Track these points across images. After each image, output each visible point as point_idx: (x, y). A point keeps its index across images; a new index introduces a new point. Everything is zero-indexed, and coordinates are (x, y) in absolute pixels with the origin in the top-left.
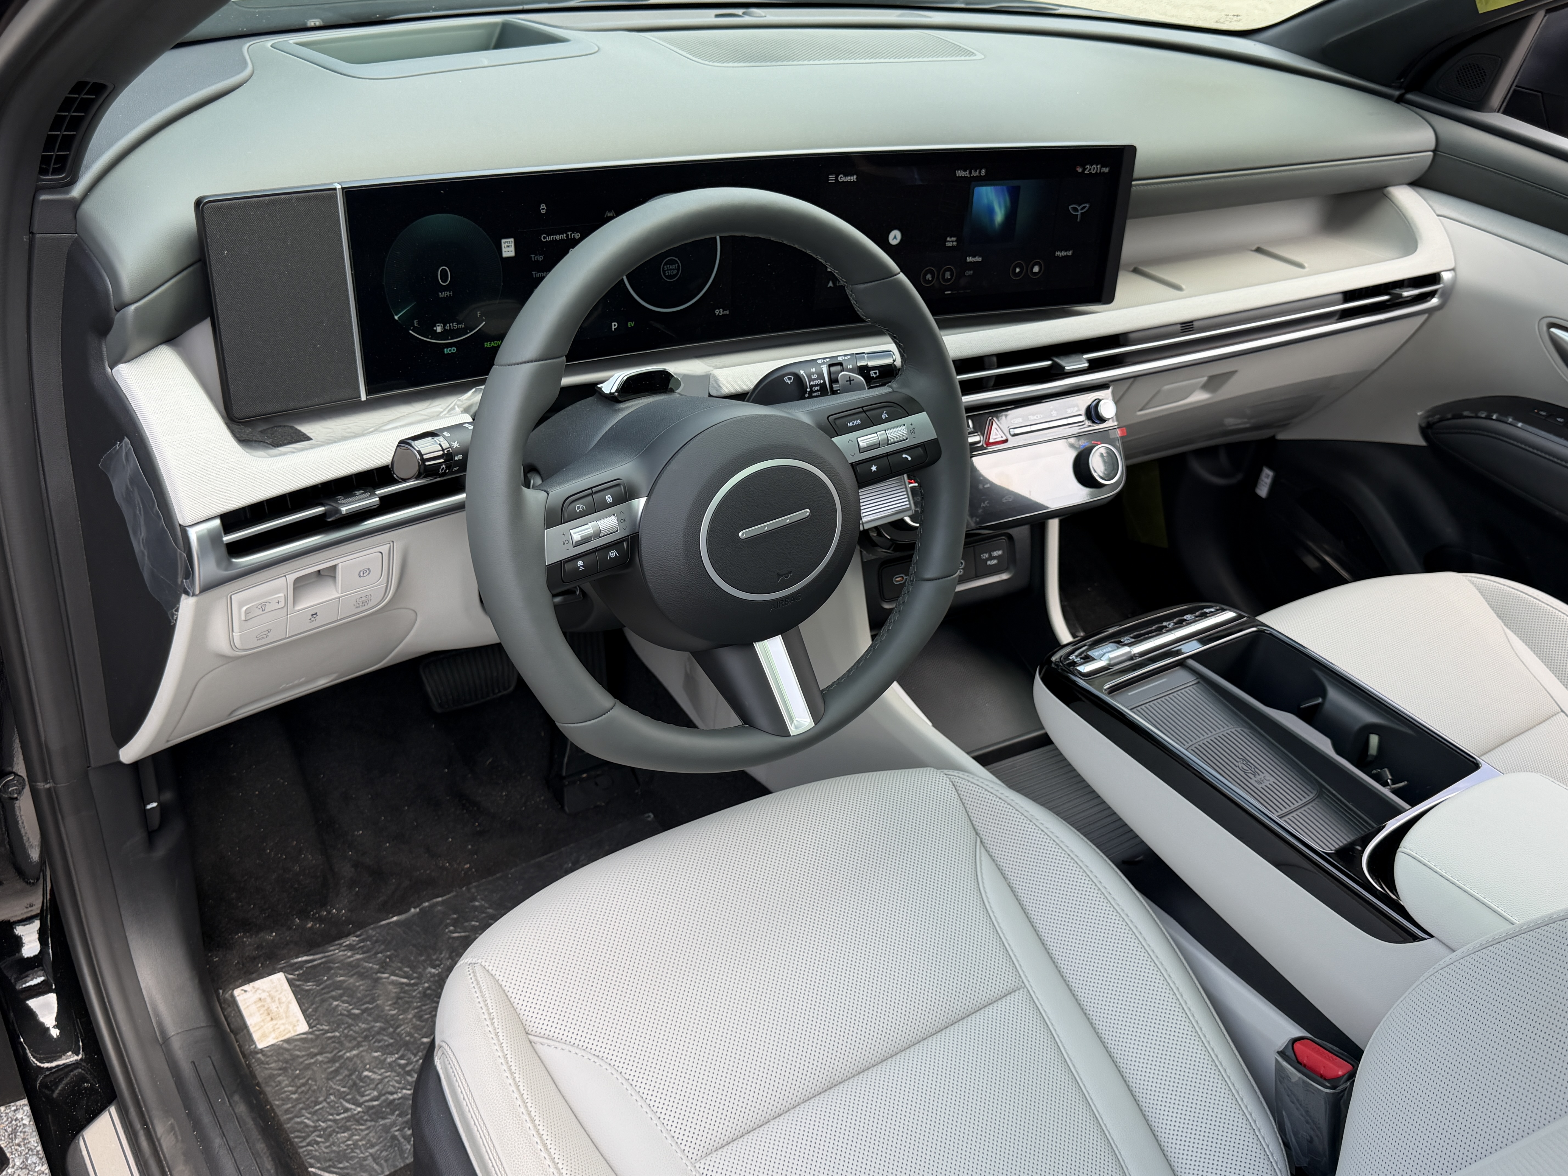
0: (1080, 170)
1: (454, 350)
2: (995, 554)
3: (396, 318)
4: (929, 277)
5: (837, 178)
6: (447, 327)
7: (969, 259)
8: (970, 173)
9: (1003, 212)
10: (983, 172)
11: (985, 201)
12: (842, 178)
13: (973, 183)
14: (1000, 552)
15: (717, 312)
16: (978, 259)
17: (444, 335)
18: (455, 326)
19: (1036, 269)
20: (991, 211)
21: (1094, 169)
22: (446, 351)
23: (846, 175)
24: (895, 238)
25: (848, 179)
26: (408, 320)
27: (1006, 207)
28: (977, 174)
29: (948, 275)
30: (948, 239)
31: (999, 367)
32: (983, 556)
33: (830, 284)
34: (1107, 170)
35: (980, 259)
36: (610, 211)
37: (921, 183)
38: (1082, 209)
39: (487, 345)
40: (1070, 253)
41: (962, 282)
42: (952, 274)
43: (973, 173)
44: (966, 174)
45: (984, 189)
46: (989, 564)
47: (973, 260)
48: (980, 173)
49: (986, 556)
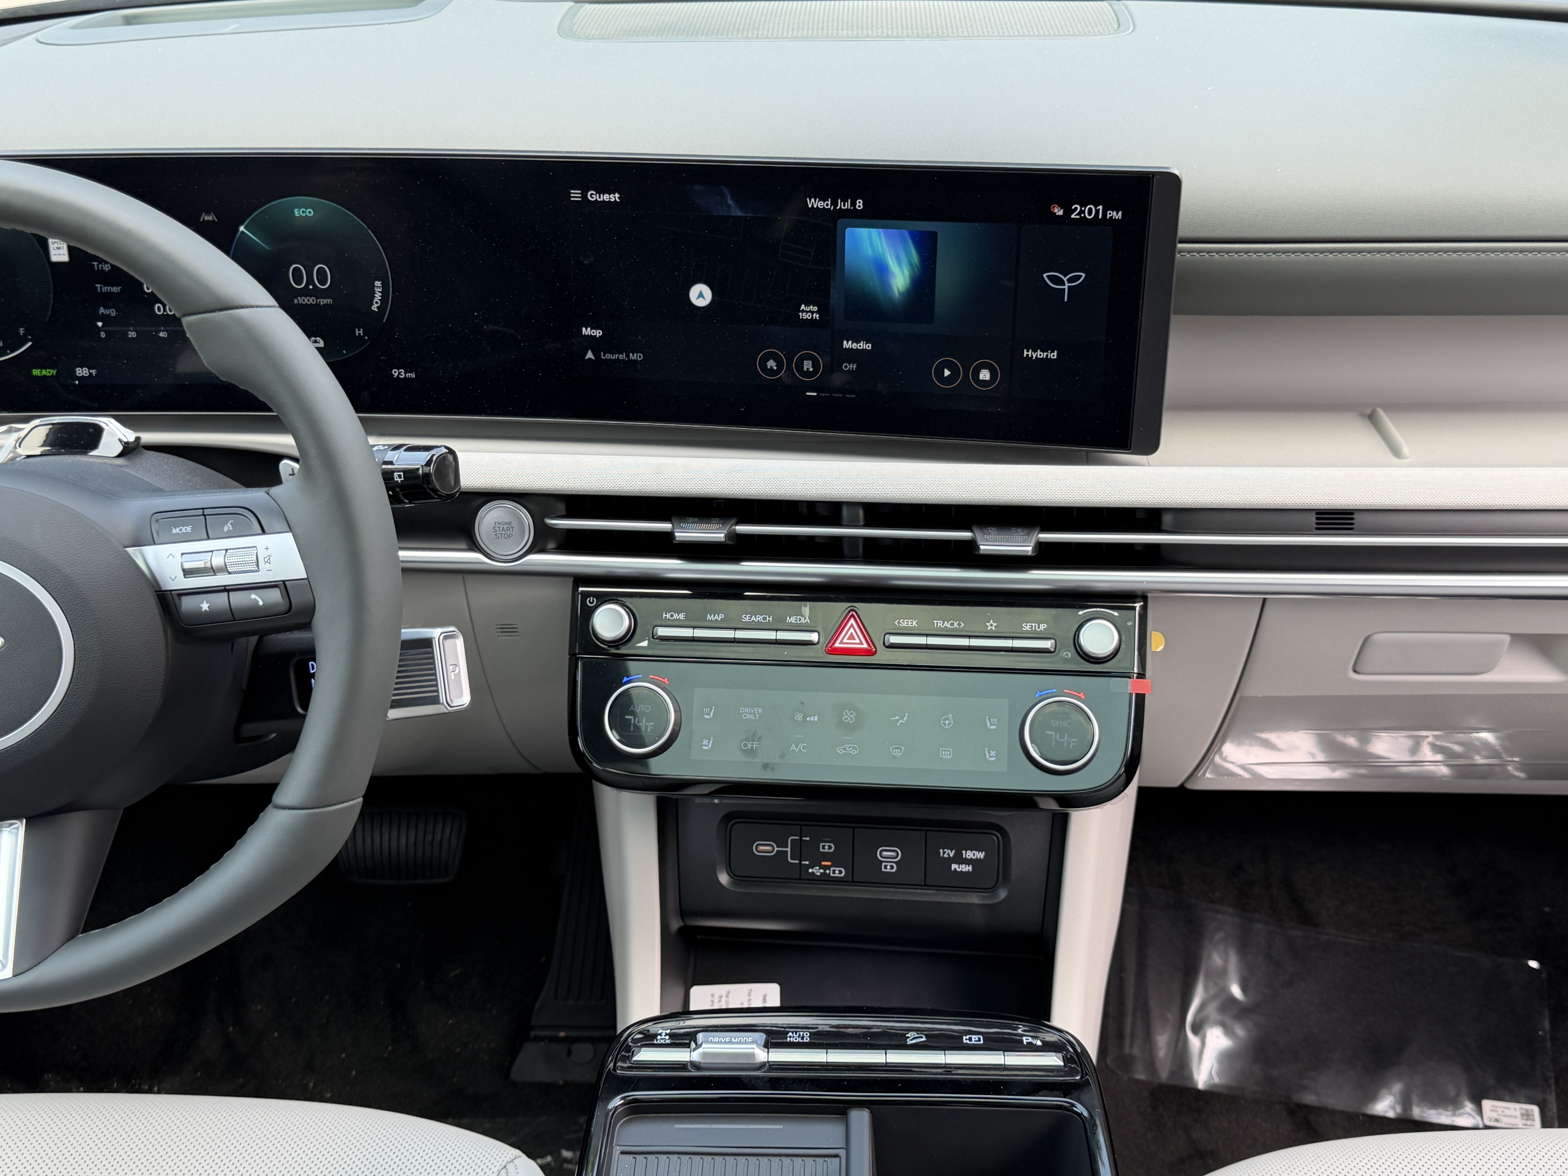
0: (1059, 212)
2: (970, 854)
4: (771, 364)
5: (584, 196)
7: (847, 344)
8: (835, 203)
9: (907, 272)
10: (860, 204)
11: (868, 251)
12: (593, 196)
13: (840, 222)
14: (981, 855)
15: (395, 373)
19: (985, 375)
20: (882, 269)
21: (1091, 211)
23: (600, 192)
24: (701, 295)
25: (606, 197)
27: (911, 264)
28: (848, 205)
29: (808, 365)
30: (803, 307)
31: (867, 525)
32: (944, 853)
33: (590, 355)
34: (1118, 215)
35: (869, 347)
36: (208, 213)
37: (740, 214)
38: (1069, 281)
39: (36, 372)
40: (1054, 355)
41: (837, 380)
42: (816, 365)
43: (840, 205)
44: (827, 204)
45: (864, 232)
46: (955, 869)
47: (855, 346)
48: (853, 204)
49: (949, 854)
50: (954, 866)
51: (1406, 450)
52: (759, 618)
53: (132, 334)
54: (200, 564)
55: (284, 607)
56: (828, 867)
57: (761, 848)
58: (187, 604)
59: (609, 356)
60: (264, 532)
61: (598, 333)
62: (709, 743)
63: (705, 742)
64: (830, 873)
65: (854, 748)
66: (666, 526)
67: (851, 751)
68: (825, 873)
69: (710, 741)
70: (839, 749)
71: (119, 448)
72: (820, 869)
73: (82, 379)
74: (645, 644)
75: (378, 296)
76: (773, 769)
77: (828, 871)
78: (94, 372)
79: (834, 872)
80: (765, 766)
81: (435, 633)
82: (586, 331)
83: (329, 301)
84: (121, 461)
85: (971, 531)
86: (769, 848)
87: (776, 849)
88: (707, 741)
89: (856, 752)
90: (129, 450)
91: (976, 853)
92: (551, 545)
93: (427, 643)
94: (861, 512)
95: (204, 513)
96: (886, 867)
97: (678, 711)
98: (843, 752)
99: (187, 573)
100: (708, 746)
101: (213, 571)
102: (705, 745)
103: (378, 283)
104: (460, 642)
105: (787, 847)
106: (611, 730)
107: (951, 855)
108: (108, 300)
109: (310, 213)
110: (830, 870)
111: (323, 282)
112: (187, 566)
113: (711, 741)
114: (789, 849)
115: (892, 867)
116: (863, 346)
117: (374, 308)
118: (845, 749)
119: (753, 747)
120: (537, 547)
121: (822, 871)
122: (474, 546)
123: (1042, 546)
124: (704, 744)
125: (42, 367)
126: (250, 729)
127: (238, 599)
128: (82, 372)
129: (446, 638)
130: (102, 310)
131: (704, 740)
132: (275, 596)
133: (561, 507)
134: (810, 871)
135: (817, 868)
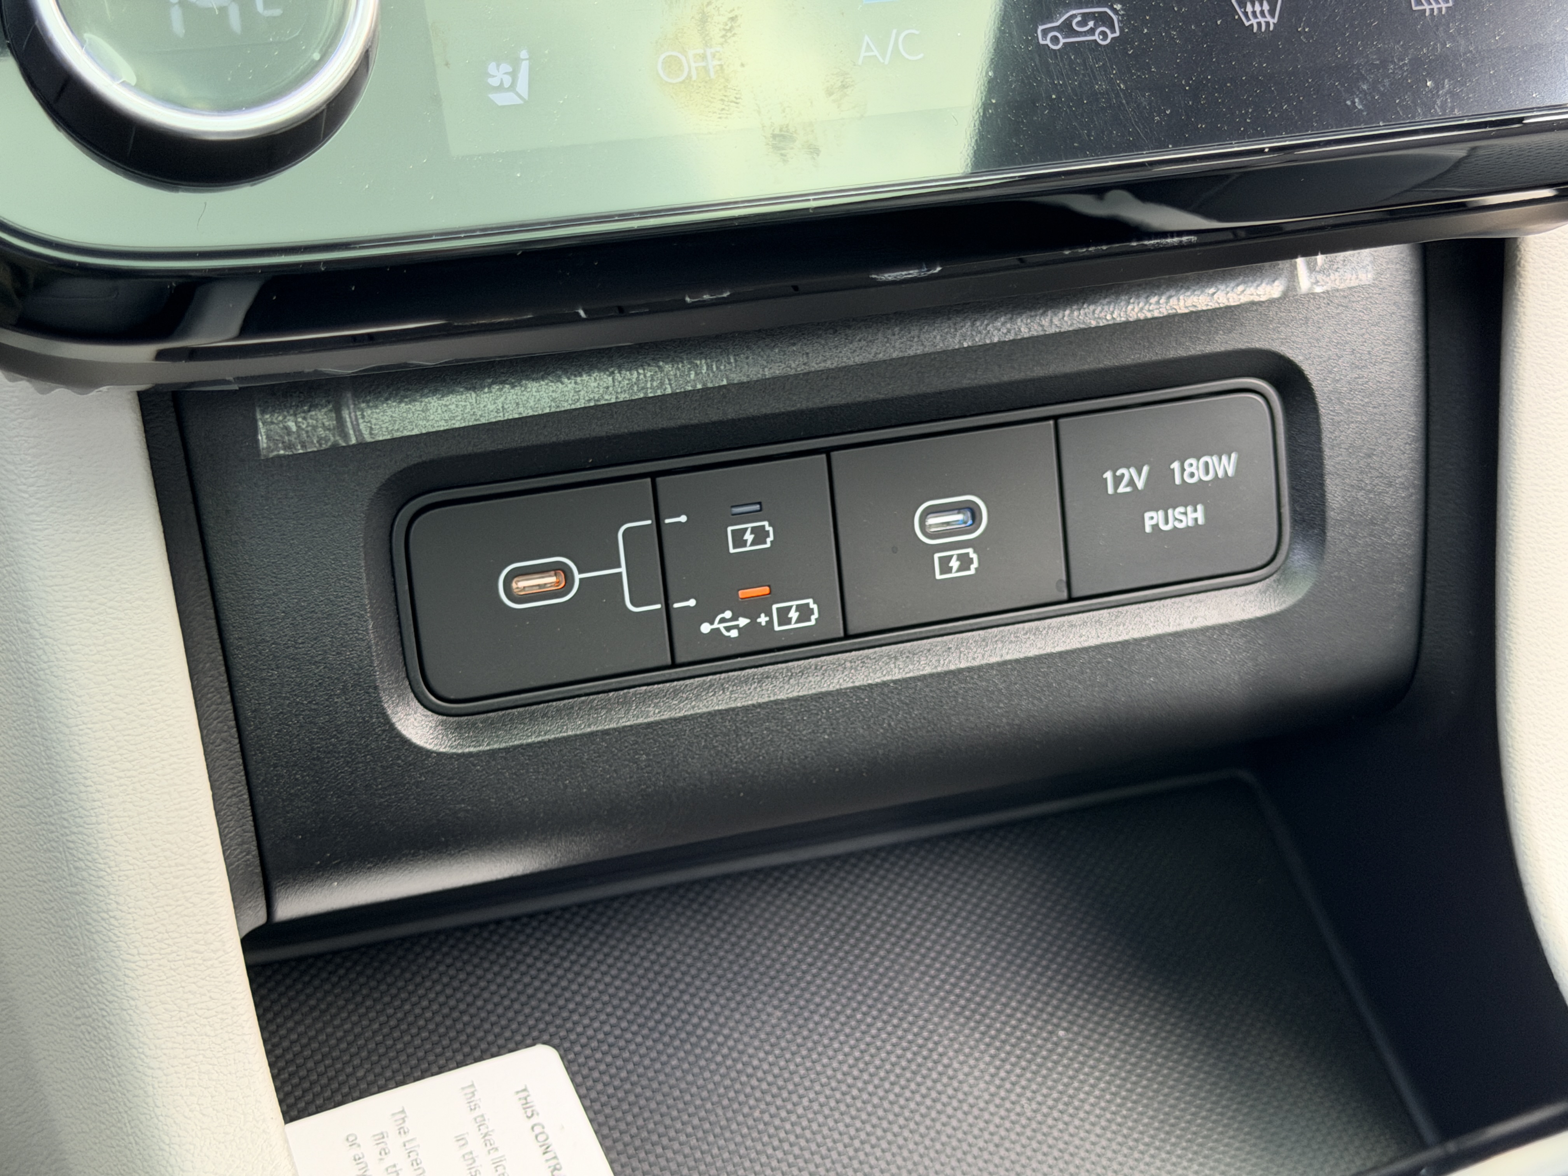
2: (1193, 470)
14: (1225, 466)
32: (1118, 480)
46: (1156, 527)
49: (1131, 483)
50: (1152, 519)
56: (762, 605)
57: (522, 584)
62: (514, 75)
63: (498, 74)
64: (770, 622)
65: (1103, 19)
67: (1092, 31)
68: (754, 624)
69: (516, 63)
70: (1045, 32)
72: (734, 618)
76: (814, 150)
77: (763, 619)
79: (784, 619)
86: (549, 580)
87: (578, 577)
88: (506, 67)
89: (1111, 36)
91: (1212, 460)
96: (945, 567)
98: (1062, 41)
100: (512, 87)
102: (500, 88)
105: (619, 566)
106: (82, 43)
107: (1140, 484)
110: (769, 614)
113: (525, 66)
114: (623, 570)
115: (966, 563)
118: (1067, 28)
119: (706, 69)
121: (743, 622)
124: (494, 82)
131: (492, 68)
134: (706, 628)
135: (728, 614)
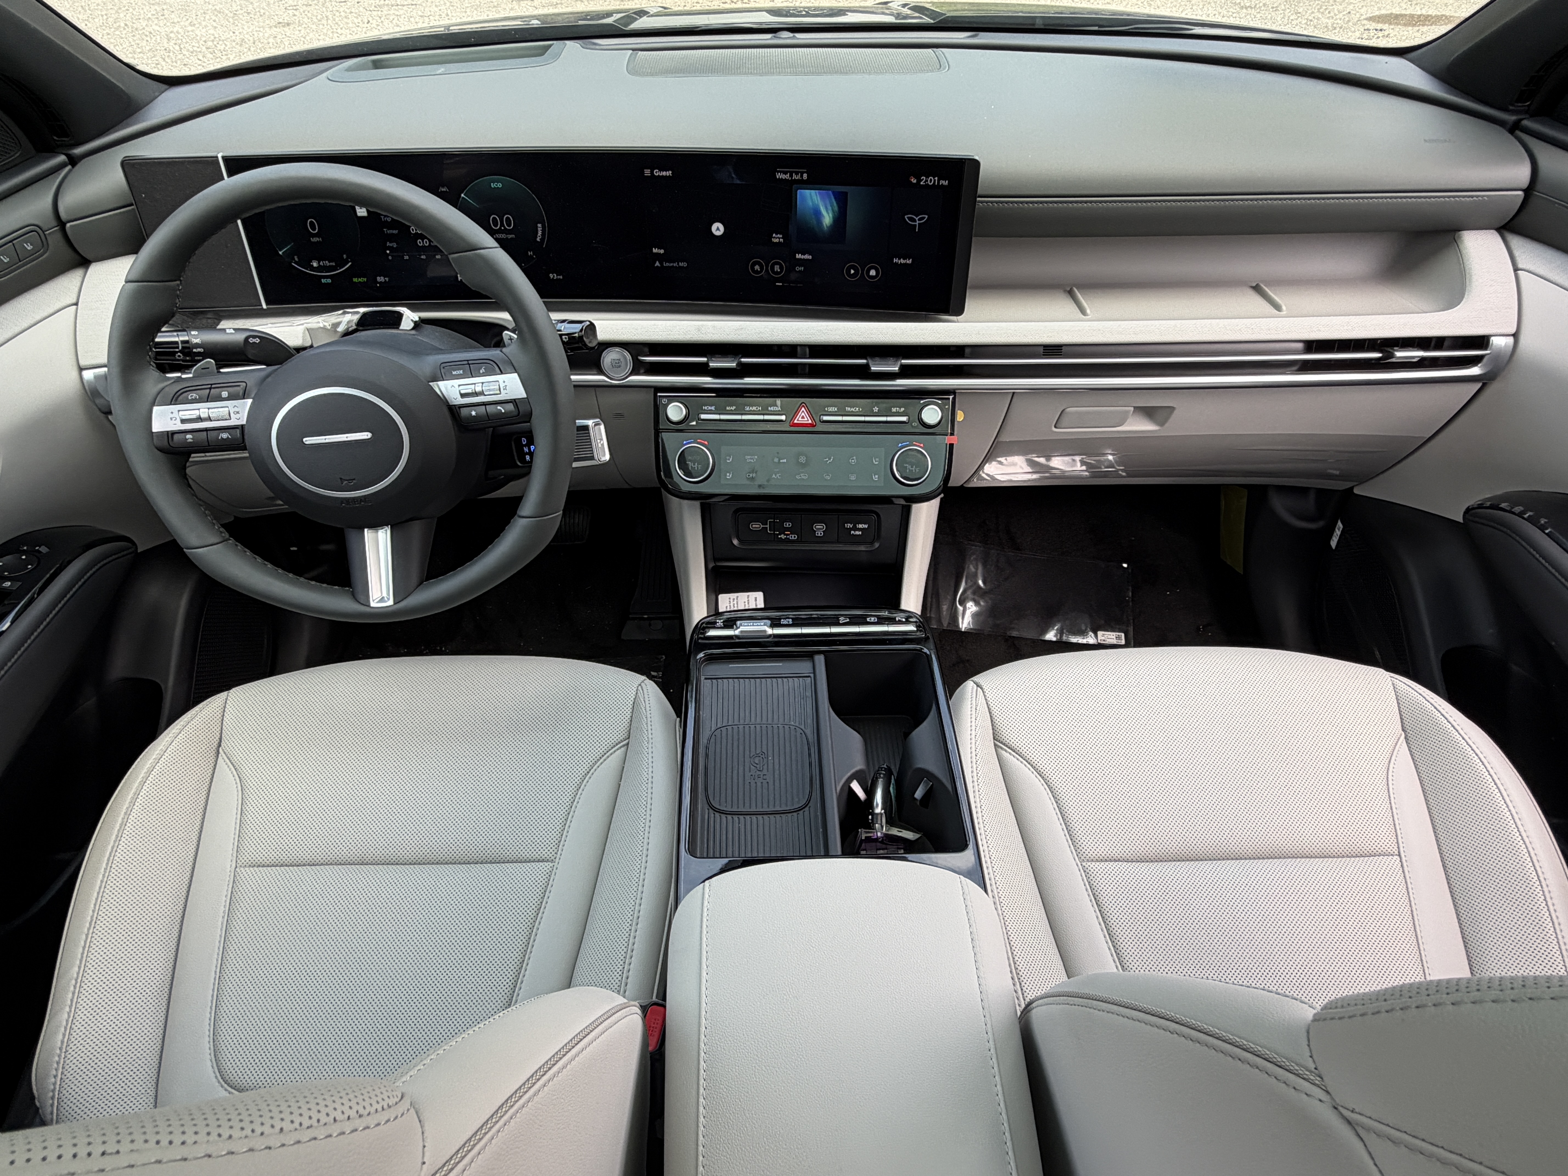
0: (914, 181)
1: (329, 281)
2: (860, 526)
3: (281, 253)
4: (757, 267)
5: (652, 172)
6: (321, 263)
7: (798, 256)
8: (791, 176)
9: (831, 215)
10: (805, 176)
11: (810, 203)
12: (657, 173)
13: (794, 186)
14: (866, 526)
15: (551, 276)
16: (808, 257)
17: (320, 269)
18: (327, 263)
19: (873, 273)
20: (817, 214)
21: (932, 181)
22: (323, 281)
23: (660, 170)
24: (718, 229)
25: (664, 173)
26: (290, 254)
27: (833, 210)
28: (798, 177)
29: (777, 268)
30: (774, 235)
31: (811, 357)
32: (847, 526)
33: (657, 264)
34: (945, 183)
35: (810, 257)
36: (443, 187)
37: (738, 182)
38: (919, 220)
39: (355, 280)
40: (909, 261)
41: (793, 276)
42: (781, 268)
43: (794, 177)
44: (787, 176)
45: (807, 192)
47: (803, 257)
48: (802, 176)
49: (850, 526)
50: (852, 532)
51: (1088, 311)
52: (754, 408)
53: (406, 257)
54: (470, 391)
55: (516, 413)
56: (788, 534)
57: (754, 526)
58: (464, 412)
59: (668, 264)
60: (502, 373)
61: (662, 251)
64: (789, 537)
66: (704, 359)
67: (804, 477)
68: (786, 537)
71: (412, 325)
72: (784, 535)
73: (380, 283)
74: (694, 423)
75: (540, 233)
76: (763, 488)
78: (387, 279)
79: (791, 537)
80: (760, 486)
81: (590, 423)
82: (655, 250)
83: (513, 236)
84: (413, 332)
85: (866, 359)
86: (758, 526)
87: (761, 526)
88: (730, 473)
90: (417, 325)
91: (864, 525)
92: (642, 371)
93: (586, 428)
94: (807, 350)
95: (468, 363)
97: (713, 459)
99: (463, 396)
100: (730, 476)
101: (476, 394)
103: (539, 225)
104: (602, 427)
105: (767, 525)
106: (679, 469)
108: (391, 238)
109: (500, 185)
111: (509, 225)
112: (463, 392)
116: (807, 257)
117: (538, 239)
119: (753, 477)
120: (635, 372)
122: (601, 372)
123: (903, 367)
124: (728, 475)
125: (358, 277)
126: (491, 473)
127: (491, 409)
128: (380, 279)
129: (596, 425)
130: (388, 244)
131: (728, 473)
132: (510, 407)
133: (646, 350)
134: (779, 536)
